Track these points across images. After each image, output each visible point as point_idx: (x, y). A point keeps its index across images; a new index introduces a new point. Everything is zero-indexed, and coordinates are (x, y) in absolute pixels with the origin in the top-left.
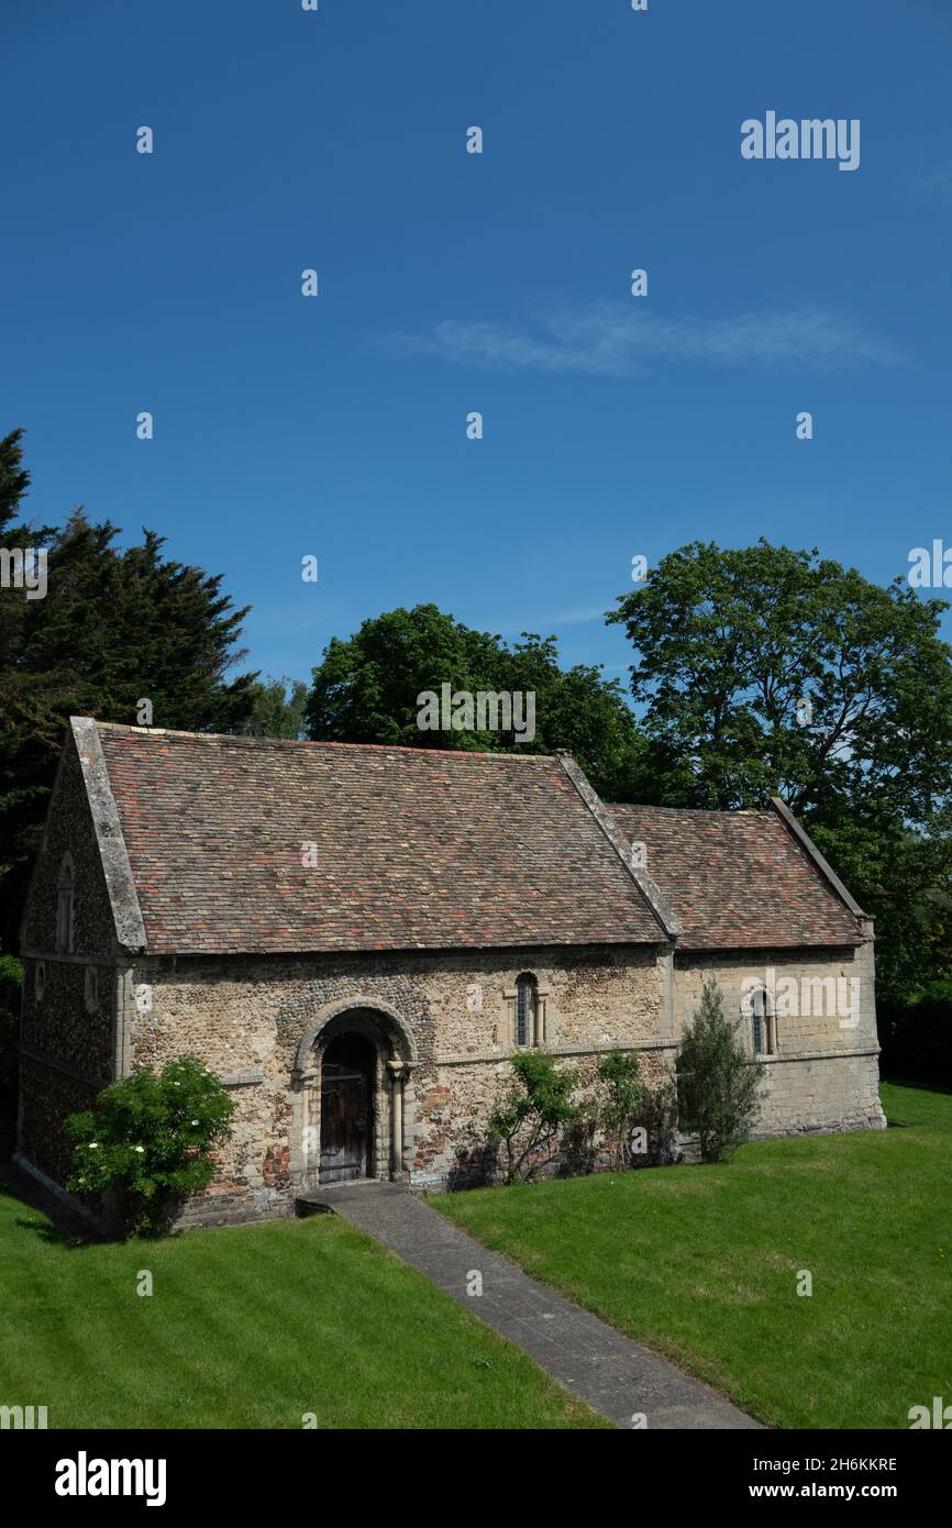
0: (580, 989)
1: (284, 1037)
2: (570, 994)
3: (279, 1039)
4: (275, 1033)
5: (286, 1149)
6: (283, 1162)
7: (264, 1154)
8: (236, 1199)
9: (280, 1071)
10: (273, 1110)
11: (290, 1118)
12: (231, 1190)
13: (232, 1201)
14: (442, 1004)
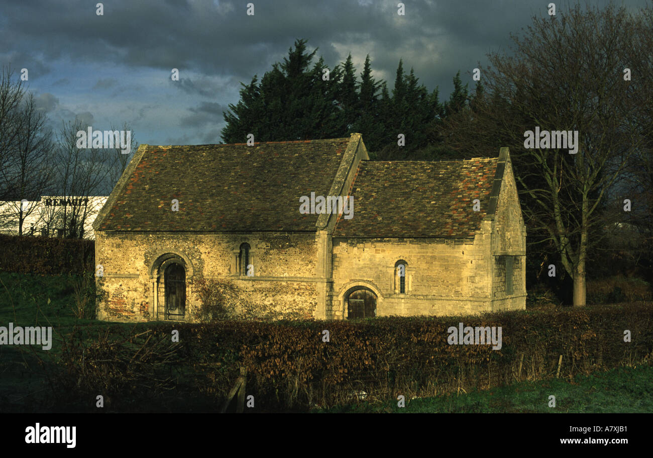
0: (272, 251)
1: (146, 262)
2: (266, 253)
3: (145, 262)
4: (144, 260)
5: (147, 303)
6: (146, 308)
7: (140, 304)
8: (131, 317)
9: (146, 274)
10: (143, 288)
11: (149, 292)
12: (129, 314)
13: (130, 318)
14: (207, 254)
